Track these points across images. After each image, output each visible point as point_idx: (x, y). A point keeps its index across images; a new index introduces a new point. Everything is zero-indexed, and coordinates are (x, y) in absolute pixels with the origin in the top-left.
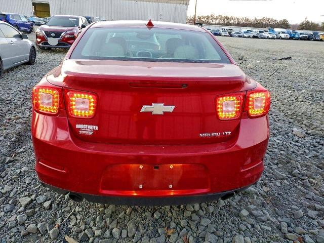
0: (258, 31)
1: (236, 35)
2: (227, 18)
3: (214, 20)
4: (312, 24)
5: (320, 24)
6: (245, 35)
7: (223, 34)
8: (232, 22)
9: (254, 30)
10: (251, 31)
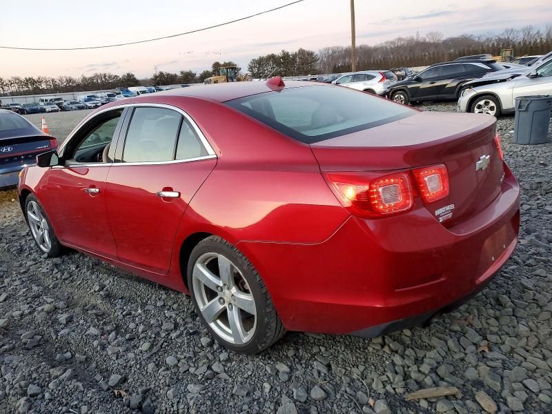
0: (106, 94)
1: (74, 106)
2: (30, 81)
3: (6, 88)
4: (168, 75)
5: (179, 74)
6: (89, 104)
7: (48, 108)
8: (44, 86)
9: (99, 95)
10: (94, 96)
